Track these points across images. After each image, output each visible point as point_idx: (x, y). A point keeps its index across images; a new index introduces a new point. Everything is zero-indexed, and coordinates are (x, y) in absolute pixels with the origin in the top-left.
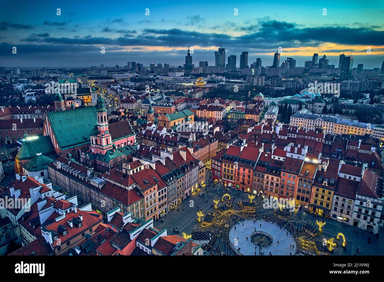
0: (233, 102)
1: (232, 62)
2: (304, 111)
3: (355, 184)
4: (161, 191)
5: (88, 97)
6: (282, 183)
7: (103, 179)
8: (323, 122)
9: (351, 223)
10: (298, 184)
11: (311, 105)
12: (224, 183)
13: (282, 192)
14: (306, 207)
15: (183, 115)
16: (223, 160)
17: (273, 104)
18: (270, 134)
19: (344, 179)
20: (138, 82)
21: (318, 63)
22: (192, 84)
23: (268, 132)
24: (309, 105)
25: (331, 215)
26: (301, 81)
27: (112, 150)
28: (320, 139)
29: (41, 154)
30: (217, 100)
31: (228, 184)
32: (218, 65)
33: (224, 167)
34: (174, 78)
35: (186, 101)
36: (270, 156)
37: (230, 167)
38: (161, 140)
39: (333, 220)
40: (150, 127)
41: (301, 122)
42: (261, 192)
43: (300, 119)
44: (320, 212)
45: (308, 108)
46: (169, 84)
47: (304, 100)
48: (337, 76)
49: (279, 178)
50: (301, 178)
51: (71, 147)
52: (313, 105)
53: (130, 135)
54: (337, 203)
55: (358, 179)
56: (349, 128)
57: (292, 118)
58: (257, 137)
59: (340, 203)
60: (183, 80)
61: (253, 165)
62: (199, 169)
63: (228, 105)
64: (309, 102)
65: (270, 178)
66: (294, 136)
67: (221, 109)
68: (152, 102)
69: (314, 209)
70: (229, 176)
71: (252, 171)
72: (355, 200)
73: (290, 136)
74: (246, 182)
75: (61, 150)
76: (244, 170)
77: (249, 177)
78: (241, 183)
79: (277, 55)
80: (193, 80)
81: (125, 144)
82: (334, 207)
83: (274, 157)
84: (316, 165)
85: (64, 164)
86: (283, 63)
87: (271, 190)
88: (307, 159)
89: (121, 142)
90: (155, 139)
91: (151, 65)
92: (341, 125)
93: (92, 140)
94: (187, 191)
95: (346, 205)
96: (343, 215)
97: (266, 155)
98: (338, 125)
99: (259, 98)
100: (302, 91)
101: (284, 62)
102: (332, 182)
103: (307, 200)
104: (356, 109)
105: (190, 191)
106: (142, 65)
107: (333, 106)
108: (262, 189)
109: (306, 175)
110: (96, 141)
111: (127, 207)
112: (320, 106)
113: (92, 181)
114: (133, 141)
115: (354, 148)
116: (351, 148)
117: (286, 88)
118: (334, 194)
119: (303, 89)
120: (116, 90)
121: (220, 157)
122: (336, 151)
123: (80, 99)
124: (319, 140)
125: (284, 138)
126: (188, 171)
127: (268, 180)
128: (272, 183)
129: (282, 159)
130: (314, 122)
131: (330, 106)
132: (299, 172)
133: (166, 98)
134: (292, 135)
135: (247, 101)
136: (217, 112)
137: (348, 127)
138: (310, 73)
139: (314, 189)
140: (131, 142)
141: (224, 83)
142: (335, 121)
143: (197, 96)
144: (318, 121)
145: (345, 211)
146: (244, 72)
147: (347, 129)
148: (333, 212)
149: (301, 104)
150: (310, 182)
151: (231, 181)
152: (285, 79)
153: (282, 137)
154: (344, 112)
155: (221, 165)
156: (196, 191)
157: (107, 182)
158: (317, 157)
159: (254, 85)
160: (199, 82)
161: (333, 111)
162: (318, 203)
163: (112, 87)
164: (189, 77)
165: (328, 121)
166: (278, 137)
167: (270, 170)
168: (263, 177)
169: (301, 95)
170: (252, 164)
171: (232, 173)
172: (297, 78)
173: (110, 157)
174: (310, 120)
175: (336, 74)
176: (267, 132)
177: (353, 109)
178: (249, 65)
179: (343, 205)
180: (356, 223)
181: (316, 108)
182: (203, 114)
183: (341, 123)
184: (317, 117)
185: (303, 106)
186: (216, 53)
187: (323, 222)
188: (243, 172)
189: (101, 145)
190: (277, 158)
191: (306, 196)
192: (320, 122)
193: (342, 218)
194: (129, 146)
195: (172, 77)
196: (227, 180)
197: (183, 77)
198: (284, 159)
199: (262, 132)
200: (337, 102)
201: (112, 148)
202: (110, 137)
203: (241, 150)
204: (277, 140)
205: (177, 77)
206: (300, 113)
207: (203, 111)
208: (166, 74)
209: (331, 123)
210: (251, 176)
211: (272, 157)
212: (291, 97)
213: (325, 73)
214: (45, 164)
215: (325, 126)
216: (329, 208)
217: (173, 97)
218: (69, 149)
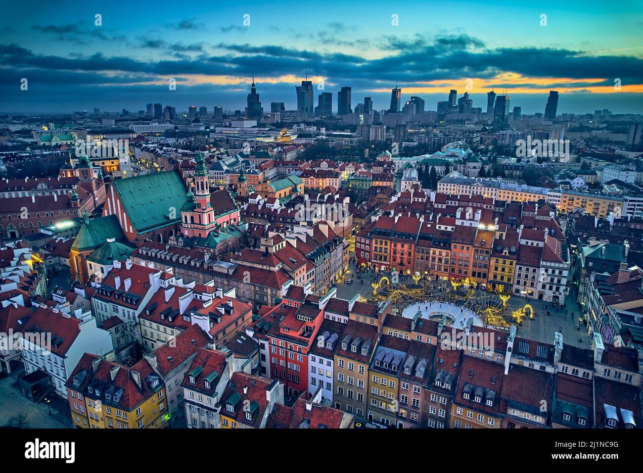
0: (351, 164)
1: (325, 103)
2: (455, 175)
3: (538, 250)
4: (309, 273)
5: (113, 163)
6: (453, 257)
7: (232, 263)
8: (483, 188)
9: (536, 297)
10: (473, 257)
11: (462, 166)
12: (375, 266)
13: (453, 270)
14: (484, 285)
15: (290, 183)
16: (372, 235)
17: (409, 166)
18: (422, 202)
19: (526, 246)
20: (182, 137)
21: (457, 104)
22: (272, 140)
23: (420, 200)
24: (458, 166)
25: (514, 291)
26: (438, 132)
27: (215, 231)
28: (489, 206)
29: (113, 240)
30: (324, 163)
31: (380, 268)
32: (303, 109)
33: (374, 245)
34: (242, 131)
35: (276, 164)
36: (434, 226)
37: (384, 243)
38: (275, 217)
39: (516, 296)
40: (254, 200)
41: (452, 190)
42: (426, 273)
43: (451, 186)
44: (500, 288)
45: (458, 170)
46: (237, 140)
47: (451, 160)
48: (488, 125)
49: (449, 251)
50: (477, 248)
51: (150, 230)
52: (464, 167)
53: (233, 211)
54: (519, 275)
55: (541, 244)
56: (517, 194)
57: (440, 185)
58: (406, 207)
59: (523, 273)
60: (258, 134)
61: (414, 239)
62: (344, 249)
63: (343, 169)
64: (460, 162)
65: (437, 253)
66: (455, 203)
67: (337, 175)
68: (225, 168)
69: (494, 287)
70: (381, 257)
71: (413, 246)
72: (540, 267)
73: (450, 204)
74: (405, 262)
75: (138, 235)
76: (403, 246)
77: (410, 254)
78: (398, 264)
79: (395, 92)
80: (273, 134)
81: (227, 223)
82: (516, 280)
83: (440, 227)
84: (493, 233)
85: (158, 250)
86: (406, 105)
87: (439, 269)
88: (481, 226)
89: (224, 219)
90: (266, 216)
91: (191, 109)
92: (507, 192)
93: (186, 218)
94: (332, 278)
95: (530, 275)
96: (527, 288)
97: (429, 226)
98: (502, 191)
99: (385, 158)
100: (445, 147)
101: (408, 103)
102: (513, 250)
103: (485, 276)
104: (522, 170)
105: (335, 277)
106: (174, 109)
107: (492, 167)
108: (427, 269)
109: (482, 244)
110: (192, 218)
111: (278, 291)
112: (475, 168)
113: (216, 266)
114: (236, 220)
115: (531, 215)
116: (527, 214)
117: (420, 144)
118: (516, 264)
119: (444, 144)
120: (153, 151)
121: (368, 232)
122: (509, 220)
123: (99, 166)
124: (487, 207)
125: (442, 206)
126: (333, 251)
127: (434, 256)
128: (440, 260)
129: (449, 228)
130: (470, 188)
131: (487, 167)
132: (473, 241)
133: (243, 162)
134: (451, 203)
135: (370, 162)
136: (331, 179)
137: (515, 193)
138: (448, 121)
139: (493, 261)
140: (235, 220)
141: (324, 137)
142: (499, 187)
143: (289, 157)
144: (475, 188)
145: (529, 283)
146: (347, 120)
147: (515, 196)
148: (515, 286)
149: (447, 165)
150: (487, 252)
151: (385, 263)
152: (412, 131)
153: (440, 206)
154: (506, 175)
155: (370, 242)
156: (341, 279)
157: (239, 265)
158: (493, 223)
159: (370, 140)
160: (283, 136)
161: (492, 174)
162: (499, 278)
163: (144, 145)
164: (267, 129)
165: (490, 186)
166: (433, 206)
167: (437, 243)
168: (428, 253)
169: (444, 152)
170: (413, 237)
171: (386, 252)
172: (430, 128)
173: (217, 240)
174: (465, 186)
175: (485, 121)
176: (418, 200)
177: (518, 170)
178: (353, 108)
179: (526, 276)
180: (541, 296)
181: (469, 170)
182: (309, 183)
183: (506, 189)
184: (474, 181)
185: (451, 168)
186: (298, 88)
187: (507, 296)
188: (402, 249)
189: (200, 224)
190: (443, 228)
191: (483, 270)
192: (479, 188)
193: (525, 292)
194: (233, 226)
195: (237, 129)
196: (378, 262)
197: (257, 129)
198: (452, 229)
199: (412, 200)
200: (496, 162)
201: (215, 228)
202: (213, 212)
203: (396, 221)
204: (432, 210)
205: (245, 129)
206: (451, 176)
207: (309, 179)
208: (219, 124)
209: (494, 189)
210: (412, 253)
211: (437, 228)
212: (431, 156)
213: (470, 120)
214: (124, 254)
215: (486, 193)
216: (511, 283)
217: (253, 159)
218: (147, 233)
